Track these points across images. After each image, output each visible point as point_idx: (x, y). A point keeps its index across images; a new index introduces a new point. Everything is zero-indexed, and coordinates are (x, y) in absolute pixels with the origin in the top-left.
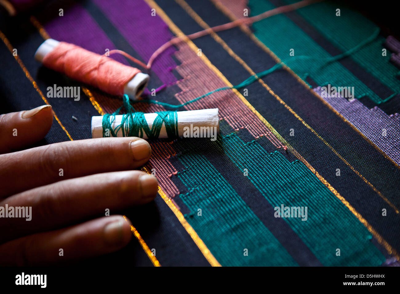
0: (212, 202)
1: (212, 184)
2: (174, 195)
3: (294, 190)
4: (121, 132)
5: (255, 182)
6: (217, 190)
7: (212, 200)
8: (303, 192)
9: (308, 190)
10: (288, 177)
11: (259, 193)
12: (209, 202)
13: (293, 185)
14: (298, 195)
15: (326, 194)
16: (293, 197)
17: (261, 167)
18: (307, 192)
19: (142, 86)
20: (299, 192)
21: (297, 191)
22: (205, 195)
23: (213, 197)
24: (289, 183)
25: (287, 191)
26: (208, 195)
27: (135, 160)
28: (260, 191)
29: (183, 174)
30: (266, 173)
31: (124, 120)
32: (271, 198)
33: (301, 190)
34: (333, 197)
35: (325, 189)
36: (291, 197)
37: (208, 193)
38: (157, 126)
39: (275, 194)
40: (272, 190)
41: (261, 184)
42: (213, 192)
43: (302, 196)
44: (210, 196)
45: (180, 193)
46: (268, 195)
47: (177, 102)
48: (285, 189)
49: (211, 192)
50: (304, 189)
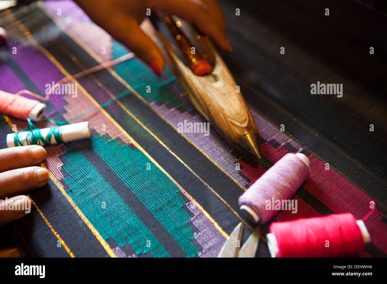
0: (84, 181)
1: (84, 170)
2: (60, 179)
3: (134, 168)
4: (26, 143)
5: (111, 166)
6: (88, 173)
7: (84, 180)
8: (140, 169)
9: (143, 167)
10: (131, 161)
11: (113, 172)
12: (82, 181)
13: (134, 165)
14: (137, 171)
15: (154, 168)
16: (134, 173)
17: (115, 156)
18: (142, 168)
19: (41, 113)
20: (138, 169)
21: (136, 168)
22: (80, 176)
23: (85, 178)
24: (132, 164)
25: (130, 169)
26: (81, 177)
27: (34, 159)
28: (114, 170)
29: (66, 165)
30: (118, 159)
31: (28, 135)
32: (120, 174)
33: (139, 167)
34: (158, 169)
35: (153, 165)
36: (132, 173)
37: (82, 175)
38: (49, 138)
39: (123, 171)
40: (121, 169)
41: (114, 166)
42: (85, 175)
43: (139, 171)
44: (83, 177)
45: (64, 177)
46: (119, 173)
47: (64, 120)
48: (129, 168)
49: (84, 175)
50: (141, 167)
